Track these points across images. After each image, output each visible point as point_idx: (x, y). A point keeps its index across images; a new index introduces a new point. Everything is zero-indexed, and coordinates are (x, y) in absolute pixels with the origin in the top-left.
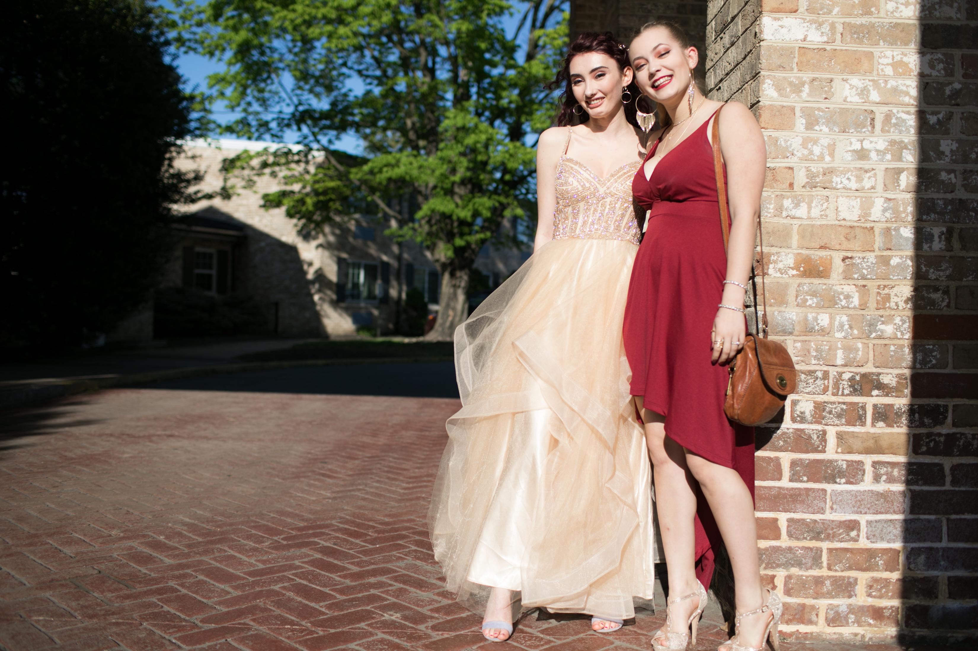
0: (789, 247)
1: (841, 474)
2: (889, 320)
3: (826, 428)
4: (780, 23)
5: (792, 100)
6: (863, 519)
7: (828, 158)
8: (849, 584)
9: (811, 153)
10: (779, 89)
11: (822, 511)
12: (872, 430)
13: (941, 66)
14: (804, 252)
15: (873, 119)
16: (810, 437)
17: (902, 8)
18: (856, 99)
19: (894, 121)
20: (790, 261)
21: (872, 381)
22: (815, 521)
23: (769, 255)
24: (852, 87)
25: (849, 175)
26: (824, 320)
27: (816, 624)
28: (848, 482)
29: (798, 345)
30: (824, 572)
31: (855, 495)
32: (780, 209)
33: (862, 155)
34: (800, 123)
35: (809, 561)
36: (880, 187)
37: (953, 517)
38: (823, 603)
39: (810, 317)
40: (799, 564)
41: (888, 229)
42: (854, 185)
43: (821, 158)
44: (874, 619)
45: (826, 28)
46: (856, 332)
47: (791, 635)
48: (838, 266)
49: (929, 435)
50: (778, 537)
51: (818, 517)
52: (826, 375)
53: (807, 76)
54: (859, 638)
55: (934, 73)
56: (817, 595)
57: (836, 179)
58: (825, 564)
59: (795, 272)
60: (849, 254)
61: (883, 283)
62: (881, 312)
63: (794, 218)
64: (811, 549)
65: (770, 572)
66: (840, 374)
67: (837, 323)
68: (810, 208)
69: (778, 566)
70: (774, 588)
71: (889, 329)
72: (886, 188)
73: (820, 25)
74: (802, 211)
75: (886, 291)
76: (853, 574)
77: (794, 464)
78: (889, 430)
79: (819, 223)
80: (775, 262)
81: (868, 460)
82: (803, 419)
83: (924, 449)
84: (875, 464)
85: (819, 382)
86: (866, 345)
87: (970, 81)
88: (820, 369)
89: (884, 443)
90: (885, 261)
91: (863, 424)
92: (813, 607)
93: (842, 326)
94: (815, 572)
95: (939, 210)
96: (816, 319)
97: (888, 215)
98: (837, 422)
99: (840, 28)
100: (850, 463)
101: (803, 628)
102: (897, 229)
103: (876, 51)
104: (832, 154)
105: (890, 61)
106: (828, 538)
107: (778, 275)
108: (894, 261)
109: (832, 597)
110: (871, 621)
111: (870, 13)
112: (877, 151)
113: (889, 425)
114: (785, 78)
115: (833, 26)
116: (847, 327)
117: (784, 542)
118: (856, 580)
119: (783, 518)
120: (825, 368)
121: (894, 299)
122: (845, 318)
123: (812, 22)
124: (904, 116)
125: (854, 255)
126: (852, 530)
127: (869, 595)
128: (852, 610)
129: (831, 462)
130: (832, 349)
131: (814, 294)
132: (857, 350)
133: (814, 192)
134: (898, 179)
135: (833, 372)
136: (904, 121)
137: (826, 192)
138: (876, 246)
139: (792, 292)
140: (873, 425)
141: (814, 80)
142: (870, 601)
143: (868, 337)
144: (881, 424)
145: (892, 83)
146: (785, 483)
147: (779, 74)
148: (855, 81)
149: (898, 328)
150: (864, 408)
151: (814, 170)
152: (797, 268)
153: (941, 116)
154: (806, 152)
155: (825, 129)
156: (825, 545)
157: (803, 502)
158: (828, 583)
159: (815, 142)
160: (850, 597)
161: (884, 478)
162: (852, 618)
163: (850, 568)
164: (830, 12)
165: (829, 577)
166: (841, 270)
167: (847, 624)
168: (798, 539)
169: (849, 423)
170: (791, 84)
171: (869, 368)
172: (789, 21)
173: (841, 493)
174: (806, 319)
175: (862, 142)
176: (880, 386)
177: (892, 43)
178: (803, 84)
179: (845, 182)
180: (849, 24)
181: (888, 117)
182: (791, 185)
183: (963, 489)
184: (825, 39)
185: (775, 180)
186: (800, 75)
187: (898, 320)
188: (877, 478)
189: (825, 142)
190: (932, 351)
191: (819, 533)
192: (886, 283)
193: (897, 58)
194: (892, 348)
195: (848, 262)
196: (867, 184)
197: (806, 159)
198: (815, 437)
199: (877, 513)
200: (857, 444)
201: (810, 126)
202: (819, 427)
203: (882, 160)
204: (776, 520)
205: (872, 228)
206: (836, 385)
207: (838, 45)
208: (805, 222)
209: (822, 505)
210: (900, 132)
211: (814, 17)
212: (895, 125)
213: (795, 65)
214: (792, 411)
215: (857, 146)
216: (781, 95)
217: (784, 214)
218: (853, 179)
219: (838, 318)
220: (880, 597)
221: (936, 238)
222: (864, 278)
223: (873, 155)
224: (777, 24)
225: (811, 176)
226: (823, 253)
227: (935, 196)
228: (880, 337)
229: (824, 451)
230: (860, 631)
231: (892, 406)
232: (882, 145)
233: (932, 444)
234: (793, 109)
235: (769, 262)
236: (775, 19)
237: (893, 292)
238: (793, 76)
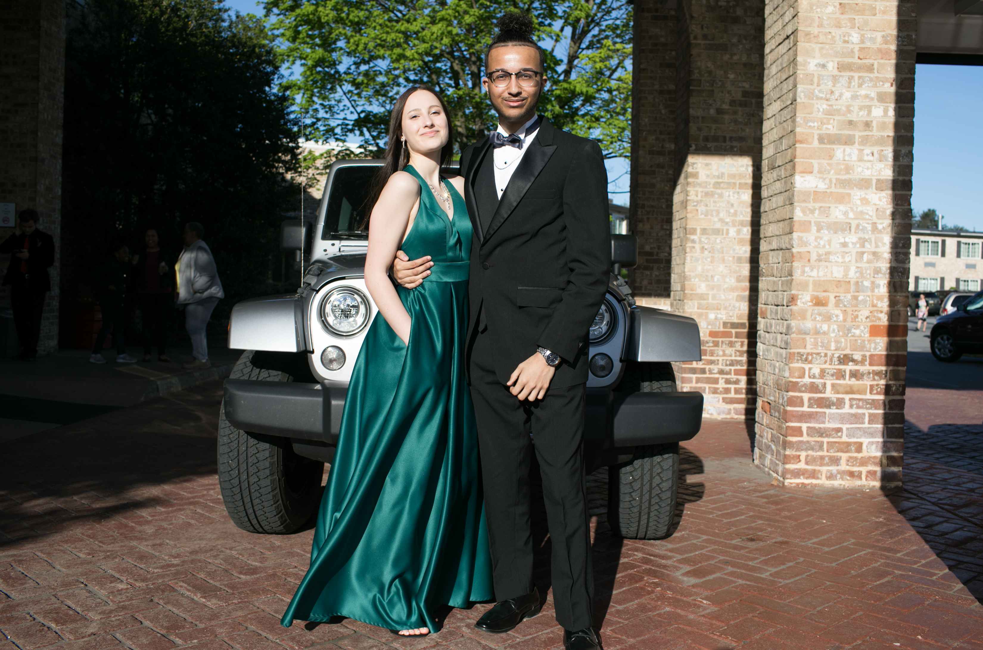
0: (807, 291)
1: (833, 404)
2: (858, 327)
3: (826, 381)
4: (804, 179)
5: (810, 218)
6: (844, 427)
7: (827, 247)
8: (837, 459)
9: (819, 244)
10: (803, 212)
11: (824, 422)
12: (849, 382)
13: (885, 200)
14: (816, 293)
15: (850, 227)
16: (818, 386)
17: (865, 170)
18: (842, 217)
19: (861, 228)
20: (808, 298)
21: (849, 358)
22: (820, 428)
23: (798, 295)
24: (840, 211)
25: (838, 255)
26: (825, 327)
27: (821, 479)
28: (837, 408)
29: (812, 340)
30: (825, 453)
31: (840, 415)
32: (803, 272)
33: (845, 245)
34: (814, 229)
35: (817, 448)
36: (854, 261)
37: (890, 426)
38: (824, 469)
39: (818, 326)
40: (812, 449)
41: (857, 282)
42: (840, 260)
43: (824, 246)
44: (850, 476)
45: (827, 181)
46: (841, 333)
47: (808, 485)
48: (832, 300)
49: (877, 385)
50: (801, 435)
51: (822, 426)
52: (826, 355)
53: (817, 205)
54: (842, 486)
55: (881, 203)
56: (822, 465)
57: (832, 257)
58: (825, 449)
59: (811, 304)
60: (838, 295)
61: (854, 309)
62: (854, 323)
63: (810, 276)
64: (818, 442)
65: (798, 453)
66: (833, 355)
67: (831, 329)
68: (818, 271)
69: (802, 450)
70: (800, 461)
71: (857, 332)
72: (856, 261)
73: (824, 179)
74: (814, 273)
75: (856, 313)
76: (839, 454)
77: (810, 399)
78: (857, 382)
79: (823, 279)
80: (801, 299)
81: (847, 397)
82: (814, 377)
83: (875, 392)
84: (851, 399)
85: (822, 358)
86: (846, 340)
87: (899, 207)
88: (823, 351)
89: (855, 389)
90: (855, 298)
91: (844, 379)
92: (819, 471)
93: (834, 330)
94: (820, 453)
95: (883, 272)
96: (821, 327)
97: (857, 275)
98: (831, 378)
99: (834, 181)
100: (838, 399)
101: (814, 481)
102: (862, 282)
103: (852, 192)
104: (829, 245)
105: (859, 197)
106: (827, 436)
107: (802, 305)
108: (860, 298)
109: (829, 466)
110: (848, 478)
111: (849, 173)
112: (853, 243)
113: (858, 380)
114: (806, 207)
115: (830, 180)
116: (836, 331)
117: (805, 438)
118: (841, 457)
119: (804, 426)
120: (826, 351)
121: (860, 317)
122: (835, 327)
123: (820, 178)
124: (866, 225)
125: (841, 295)
126: (839, 432)
127: (848, 465)
128: (839, 472)
129: (828, 398)
130: (829, 342)
131: (820, 315)
132: (841, 342)
133: (821, 264)
134: (862, 257)
135: (829, 353)
136: (866, 228)
137: (827, 264)
138: (851, 290)
139: (809, 314)
140: (849, 380)
141: (821, 207)
142: (848, 468)
143: (847, 336)
144: (853, 379)
145: (860, 209)
146: (805, 409)
147: (803, 205)
148: (842, 207)
149: (862, 331)
150: (845, 371)
151: (821, 253)
152: (812, 301)
153: (884, 225)
154: (816, 244)
155: (826, 232)
156: (825, 440)
157: (814, 418)
158: (827, 459)
159: (821, 238)
160: (838, 465)
161: (855, 406)
162: (839, 476)
163: (838, 451)
164: (829, 173)
165: (827, 456)
166: (834, 302)
167: (836, 479)
168: (812, 436)
169: (837, 379)
170: (809, 209)
171: (848, 352)
172: (808, 177)
173: (833, 414)
174: (816, 327)
175: (844, 238)
176: (853, 360)
177: (860, 188)
178: (815, 209)
179: (836, 258)
180: (839, 179)
181: (858, 226)
182: (809, 260)
183: (894, 412)
184: (827, 186)
185: (801, 258)
186: (814, 205)
187: (862, 328)
188: (851, 406)
189: (826, 238)
190: (879, 343)
191: (822, 434)
192: (856, 309)
193: (863, 196)
194: (859, 341)
195: (837, 298)
196: (847, 259)
197: (816, 247)
198: (820, 386)
199: (851, 423)
200: (841, 389)
201: (818, 230)
202: (822, 381)
203: (854, 247)
204: (800, 427)
205: (849, 282)
206: (831, 360)
207: (833, 190)
208: (816, 279)
209: (824, 419)
210: (864, 233)
211: (821, 175)
212: (862, 230)
213: (811, 200)
214: (809, 373)
215: (842, 240)
216: (804, 215)
217: (806, 275)
218: (840, 257)
219: (832, 326)
220: (853, 466)
221: (882, 286)
222: (845, 306)
223: (850, 245)
224: (802, 179)
225: (819, 255)
226: (825, 294)
227: (881, 265)
228: (853, 336)
229: (825, 393)
230: (843, 483)
231: (859, 370)
232: (855, 240)
233: (879, 390)
234: (810, 222)
235: (797, 299)
236: (802, 177)
237: (859, 314)
238: (811, 205)
